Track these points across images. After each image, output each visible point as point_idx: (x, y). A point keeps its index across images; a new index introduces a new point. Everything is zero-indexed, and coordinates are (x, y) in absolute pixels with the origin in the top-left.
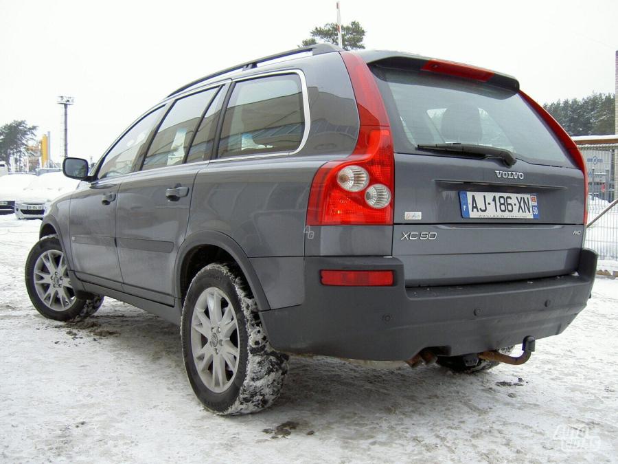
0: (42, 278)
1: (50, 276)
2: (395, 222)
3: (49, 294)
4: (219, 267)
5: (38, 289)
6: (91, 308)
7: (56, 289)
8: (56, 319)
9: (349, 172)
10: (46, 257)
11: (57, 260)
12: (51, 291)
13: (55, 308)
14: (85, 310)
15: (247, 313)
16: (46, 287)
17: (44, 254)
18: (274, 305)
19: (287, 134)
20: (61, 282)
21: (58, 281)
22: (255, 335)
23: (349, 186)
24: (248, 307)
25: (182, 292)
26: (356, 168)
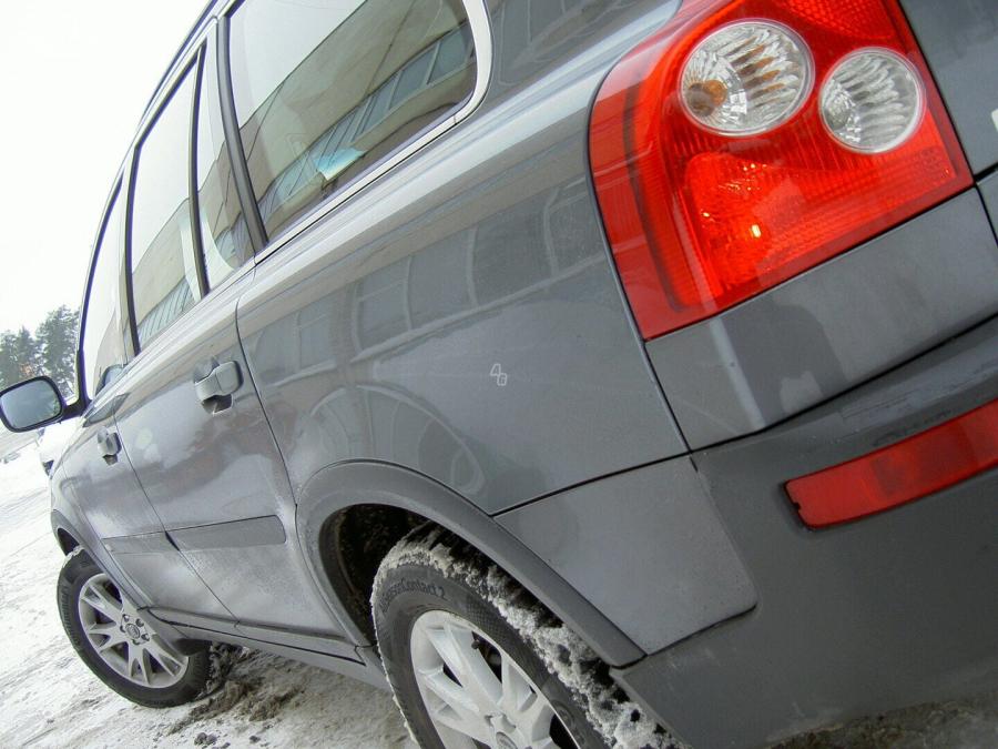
0: (106, 637)
1: (117, 627)
2: (977, 169)
3: (135, 662)
4: (420, 555)
5: (110, 660)
6: (226, 653)
7: (141, 647)
8: (171, 704)
9: (710, 62)
10: (90, 593)
11: (112, 591)
12: (135, 653)
13: (160, 683)
14: (216, 664)
15: (570, 677)
16: (122, 650)
17: (84, 589)
18: (650, 640)
19: (425, 86)
20: (142, 630)
21: (137, 632)
22: (629, 735)
23: (737, 118)
24: (564, 656)
25: (362, 630)
26: (729, 36)
